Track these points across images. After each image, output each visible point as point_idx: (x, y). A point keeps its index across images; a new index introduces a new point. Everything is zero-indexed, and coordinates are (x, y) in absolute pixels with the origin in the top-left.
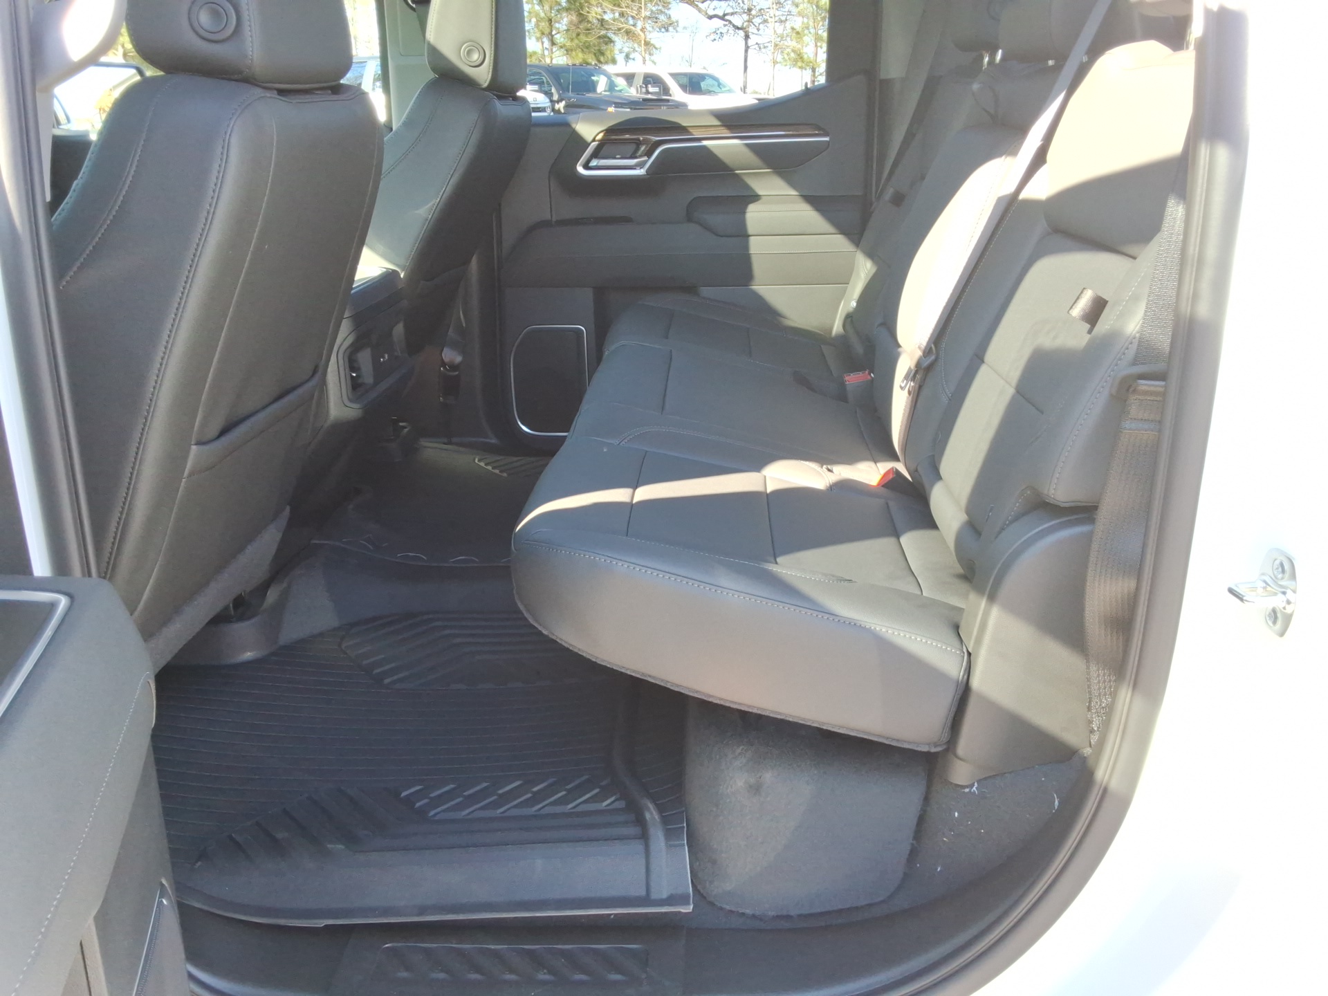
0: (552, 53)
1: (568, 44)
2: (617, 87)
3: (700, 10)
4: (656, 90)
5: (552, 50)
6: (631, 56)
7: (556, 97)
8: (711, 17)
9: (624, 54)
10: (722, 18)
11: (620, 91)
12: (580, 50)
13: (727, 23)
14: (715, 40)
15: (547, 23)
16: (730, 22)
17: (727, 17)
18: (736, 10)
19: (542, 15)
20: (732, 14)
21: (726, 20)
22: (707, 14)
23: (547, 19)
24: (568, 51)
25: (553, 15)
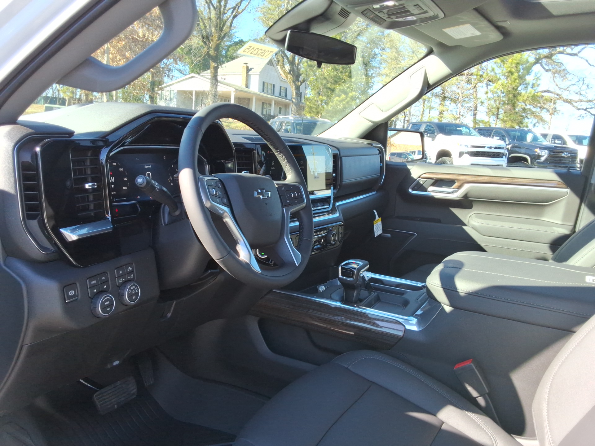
0: (497, 122)
1: (505, 118)
2: (539, 139)
3: (574, 106)
4: (560, 142)
5: (497, 121)
6: (536, 125)
7: (507, 143)
8: (579, 109)
9: (533, 124)
10: (585, 110)
11: (541, 141)
12: (511, 121)
13: (588, 112)
14: (579, 119)
15: (496, 110)
16: (589, 112)
17: (588, 110)
18: (593, 107)
19: (495, 106)
20: (591, 108)
21: (587, 111)
22: (577, 108)
23: (497, 108)
24: (504, 122)
25: (500, 106)
